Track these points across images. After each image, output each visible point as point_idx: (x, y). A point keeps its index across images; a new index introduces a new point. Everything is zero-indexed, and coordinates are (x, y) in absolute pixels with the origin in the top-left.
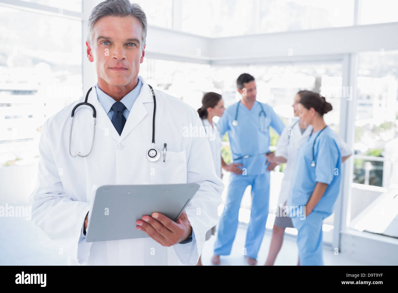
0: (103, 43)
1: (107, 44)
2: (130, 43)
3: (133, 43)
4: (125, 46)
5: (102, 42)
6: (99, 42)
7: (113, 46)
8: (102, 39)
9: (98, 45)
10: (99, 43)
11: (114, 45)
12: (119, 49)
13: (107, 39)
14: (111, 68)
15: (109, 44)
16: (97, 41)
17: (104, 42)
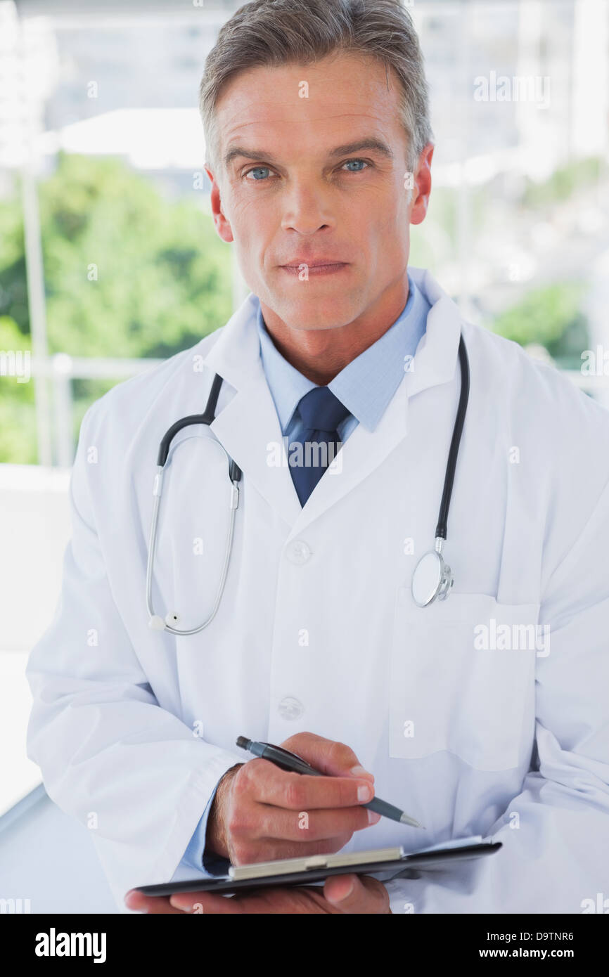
0: (250, 175)
1: (264, 175)
2: (349, 162)
3: (361, 161)
4: (330, 177)
5: (244, 171)
6: (234, 173)
7: (284, 179)
8: (239, 160)
9: (231, 182)
10: (234, 176)
11: (287, 177)
12: (306, 192)
13: (256, 158)
14: (284, 267)
15: (271, 174)
16: (227, 166)
17: (254, 170)
